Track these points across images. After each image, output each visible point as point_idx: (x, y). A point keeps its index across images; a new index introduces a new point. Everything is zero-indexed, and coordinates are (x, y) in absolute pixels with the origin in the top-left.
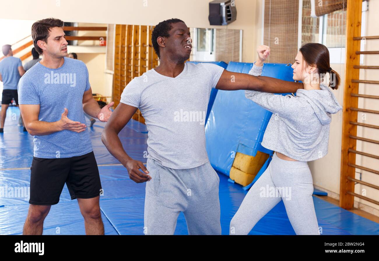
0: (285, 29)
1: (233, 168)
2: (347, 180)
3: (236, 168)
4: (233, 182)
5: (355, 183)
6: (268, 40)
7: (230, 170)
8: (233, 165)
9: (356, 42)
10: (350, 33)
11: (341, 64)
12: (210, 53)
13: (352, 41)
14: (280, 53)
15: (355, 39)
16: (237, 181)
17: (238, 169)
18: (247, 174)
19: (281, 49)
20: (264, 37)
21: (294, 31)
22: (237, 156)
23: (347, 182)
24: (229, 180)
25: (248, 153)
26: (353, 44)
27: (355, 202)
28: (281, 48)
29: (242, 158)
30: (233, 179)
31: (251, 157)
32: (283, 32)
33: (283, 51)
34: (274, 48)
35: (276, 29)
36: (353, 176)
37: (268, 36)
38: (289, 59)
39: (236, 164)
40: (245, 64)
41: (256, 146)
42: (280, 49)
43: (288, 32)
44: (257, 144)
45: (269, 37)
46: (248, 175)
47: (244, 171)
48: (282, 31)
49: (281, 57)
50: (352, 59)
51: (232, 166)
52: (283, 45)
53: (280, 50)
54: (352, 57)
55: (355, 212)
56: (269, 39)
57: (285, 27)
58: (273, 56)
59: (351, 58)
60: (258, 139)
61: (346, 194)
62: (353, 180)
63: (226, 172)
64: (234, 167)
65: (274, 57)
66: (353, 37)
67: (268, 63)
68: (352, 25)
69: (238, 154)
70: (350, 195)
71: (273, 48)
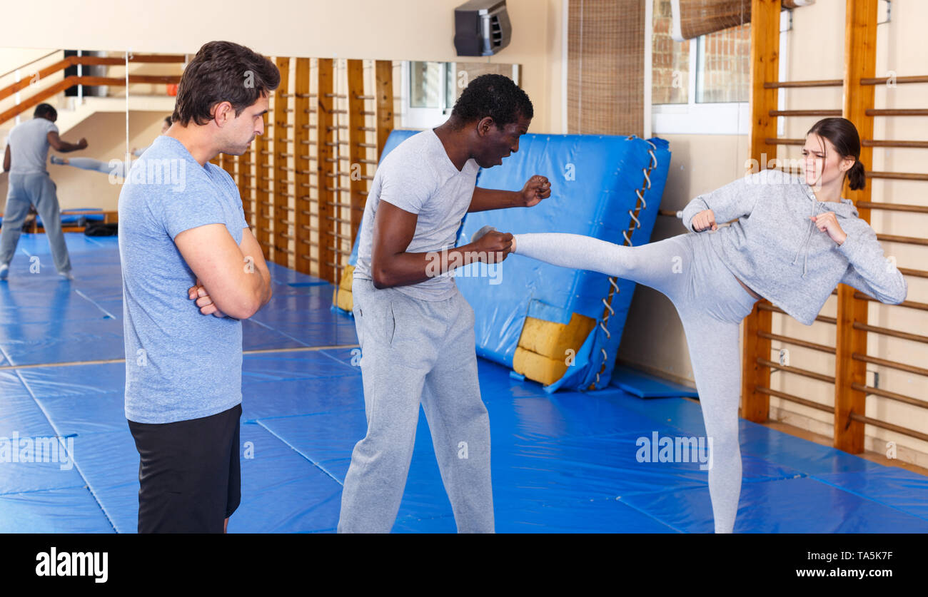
0: (614, 63)
1: (519, 350)
2: (755, 365)
3: (526, 350)
4: (522, 378)
5: (772, 369)
6: (577, 87)
7: (513, 354)
8: (520, 344)
9: (769, 92)
10: (757, 74)
11: (738, 135)
12: (442, 113)
13: (762, 91)
14: (605, 114)
15: (767, 86)
16: (529, 376)
17: (530, 351)
18: (554, 359)
19: (608, 104)
20: (569, 80)
21: (636, 69)
22: (527, 325)
23: (756, 368)
24: (512, 374)
25: (552, 319)
26: (765, 97)
27: (771, 409)
28: (606, 102)
29: (539, 329)
30: (520, 372)
31: (560, 325)
32: (612, 70)
33: (612, 110)
34: (591, 103)
35: (596, 64)
36: (767, 355)
37: (578, 77)
38: (624, 125)
39: (526, 340)
40: (534, 137)
41: (569, 304)
42: (604, 104)
43: (621, 69)
44: (571, 298)
45: (580, 80)
46: (555, 362)
47: (545, 354)
48: (608, 67)
49: (608, 122)
50: (762, 126)
51: (518, 346)
52: (612, 97)
53: (605, 107)
54: (762, 122)
55: (772, 427)
56: (580, 84)
57: (614, 61)
58: (590, 118)
59: (760, 123)
60: (572, 288)
61: (754, 393)
62: (768, 363)
63: (504, 359)
64: (523, 348)
65: (592, 120)
66: (763, 82)
67: (579, 133)
68: (761, 60)
69: (529, 320)
70: (764, 394)
71: (588, 102)
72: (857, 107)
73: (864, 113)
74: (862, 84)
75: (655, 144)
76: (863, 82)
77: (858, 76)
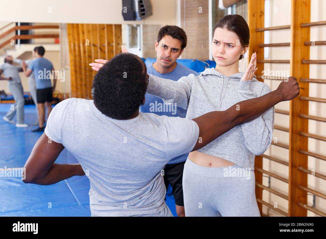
9: (259, 34)
10: (251, 24)
12: (139, 50)
13: (255, 33)
26: (256, 37)
54: (255, 51)
59: (253, 51)
62: (260, 186)
66: (255, 28)
68: (254, 16)
72: (299, 40)
73: (303, 44)
74: (302, 27)
75: (209, 63)
76: (302, 25)
77: (299, 22)
